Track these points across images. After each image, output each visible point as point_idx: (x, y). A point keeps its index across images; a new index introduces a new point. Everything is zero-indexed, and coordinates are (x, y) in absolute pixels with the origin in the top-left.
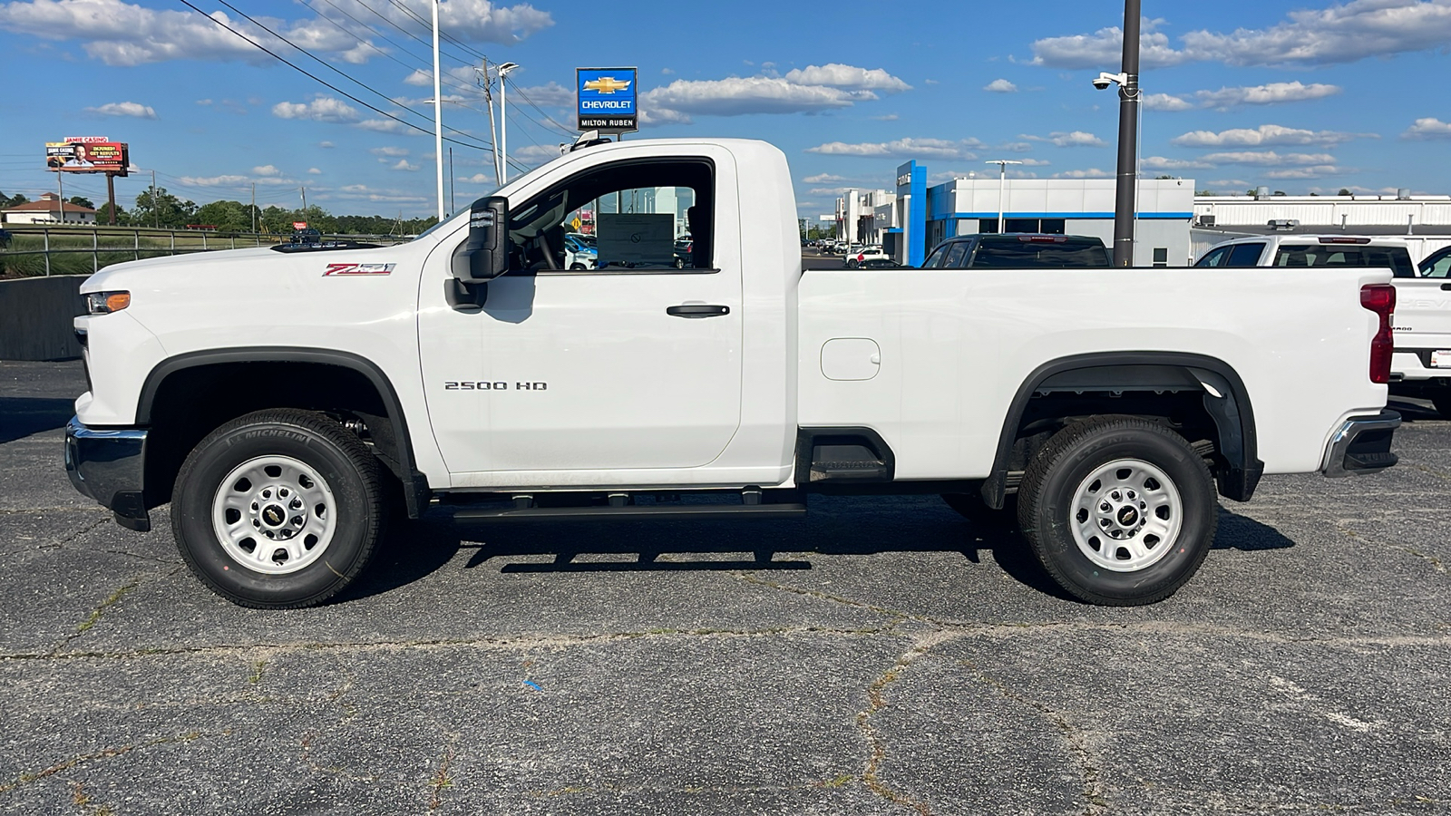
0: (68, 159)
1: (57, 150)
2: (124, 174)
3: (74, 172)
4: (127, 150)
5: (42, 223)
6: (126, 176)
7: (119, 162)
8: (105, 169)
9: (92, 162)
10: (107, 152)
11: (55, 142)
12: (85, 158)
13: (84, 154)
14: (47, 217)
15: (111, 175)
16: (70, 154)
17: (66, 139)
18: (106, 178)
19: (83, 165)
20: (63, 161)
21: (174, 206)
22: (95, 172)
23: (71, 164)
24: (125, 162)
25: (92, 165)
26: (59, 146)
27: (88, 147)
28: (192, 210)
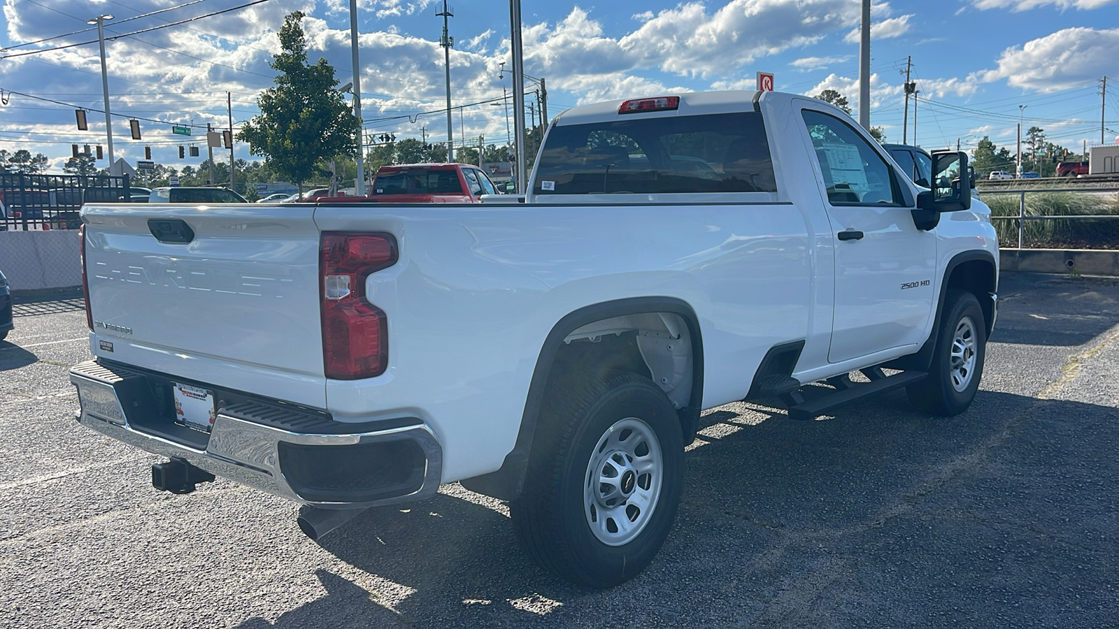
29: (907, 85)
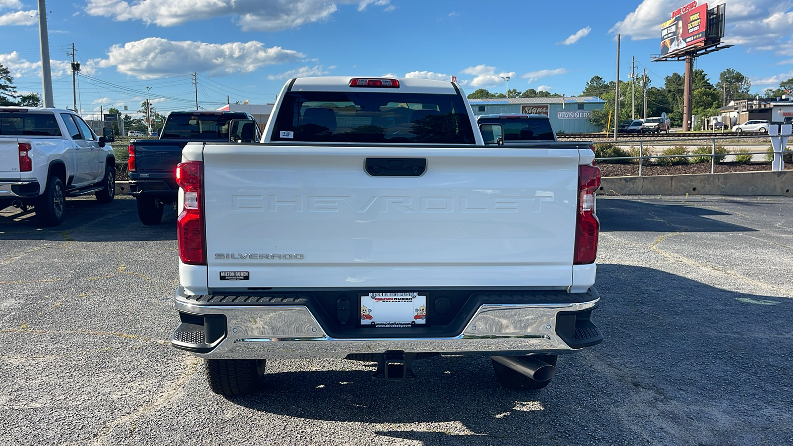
29: (73, 65)
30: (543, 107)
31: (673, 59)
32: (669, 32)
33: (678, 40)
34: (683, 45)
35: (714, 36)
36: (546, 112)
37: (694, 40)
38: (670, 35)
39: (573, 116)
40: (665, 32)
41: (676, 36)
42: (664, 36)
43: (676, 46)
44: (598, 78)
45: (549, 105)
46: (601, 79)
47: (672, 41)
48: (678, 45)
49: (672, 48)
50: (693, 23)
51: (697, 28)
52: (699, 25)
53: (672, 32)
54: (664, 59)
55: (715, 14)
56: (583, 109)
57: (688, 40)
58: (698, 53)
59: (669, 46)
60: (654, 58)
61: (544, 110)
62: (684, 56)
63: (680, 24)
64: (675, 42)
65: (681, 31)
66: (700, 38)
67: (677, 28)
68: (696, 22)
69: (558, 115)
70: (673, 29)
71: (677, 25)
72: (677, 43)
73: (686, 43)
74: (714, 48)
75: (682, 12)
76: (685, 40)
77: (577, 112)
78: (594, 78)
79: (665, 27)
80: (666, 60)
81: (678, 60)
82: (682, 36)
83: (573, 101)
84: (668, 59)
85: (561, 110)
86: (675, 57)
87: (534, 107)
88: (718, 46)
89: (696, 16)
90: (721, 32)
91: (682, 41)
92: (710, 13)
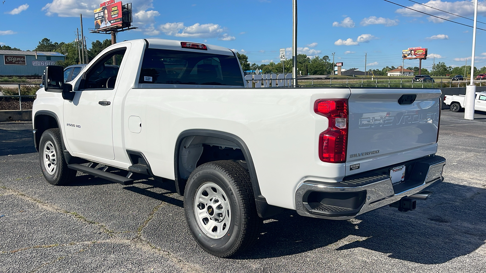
0: (408, 55)
1: (405, 52)
2: (425, 58)
3: (410, 59)
4: (427, 51)
5: (396, 76)
6: (426, 59)
7: (424, 55)
8: (419, 57)
9: (416, 56)
10: (420, 52)
11: (405, 50)
12: (414, 54)
13: (413, 53)
14: (399, 74)
15: (421, 59)
16: (409, 53)
17: (408, 49)
18: (419, 61)
19: (413, 56)
20: (407, 56)
21: (445, 69)
22: (416, 59)
23: (409, 56)
24: (426, 55)
25: (415, 56)
26: (406, 51)
27: (415, 51)
28: (451, 69)
30: (21, 57)
31: (103, 32)
32: (99, 16)
33: (106, 21)
34: (109, 24)
35: (126, 21)
36: (23, 61)
37: (115, 22)
38: (100, 18)
39: (44, 64)
40: (96, 16)
41: (104, 19)
42: (96, 18)
43: (105, 25)
44: (47, 40)
45: (25, 56)
46: (49, 40)
47: (102, 21)
48: (106, 24)
49: (103, 26)
50: (114, 12)
51: (117, 15)
52: (118, 14)
53: (101, 16)
54: (98, 32)
55: (126, 9)
56: (50, 60)
57: (112, 22)
58: (118, 30)
59: (100, 25)
60: (92, 30)
61: (22, 59)
62: (109, 31)
63: (106, 11)
64: (104, 22)
65: (107, 16)
66: (119, 21)
67: (104, 13)
68: (116, 11)
69: (33, 63)
70: (102, 14)
71: (104, 12)
72: (105, 23)
73: (111, 23)
74: (127, 28)
75: (106, 4)
76: (110, 22)
77: (46, 62)
78: (44, 39)
79: (96, 12)
80: (99, 33)
81: (106, 33)
82: (108, 19)
83: (42, 54)
84: (100, 32)
85: (35, 60)
86: (104, 31)
87: (14, 57)
88: (129, 27)
89: (116, 8)
90: (131, 19)
91: (108, 22)
92: (123, 8)
